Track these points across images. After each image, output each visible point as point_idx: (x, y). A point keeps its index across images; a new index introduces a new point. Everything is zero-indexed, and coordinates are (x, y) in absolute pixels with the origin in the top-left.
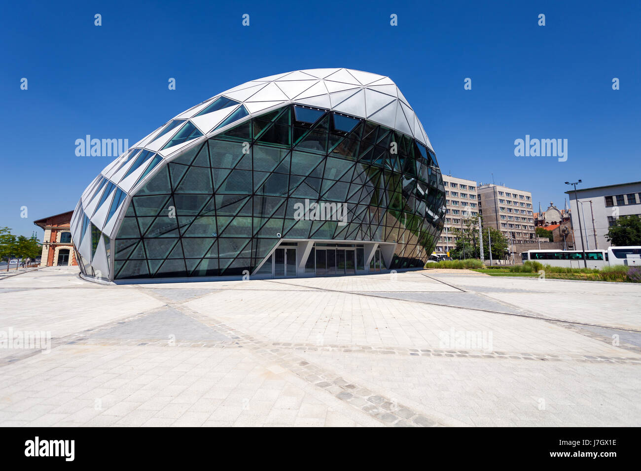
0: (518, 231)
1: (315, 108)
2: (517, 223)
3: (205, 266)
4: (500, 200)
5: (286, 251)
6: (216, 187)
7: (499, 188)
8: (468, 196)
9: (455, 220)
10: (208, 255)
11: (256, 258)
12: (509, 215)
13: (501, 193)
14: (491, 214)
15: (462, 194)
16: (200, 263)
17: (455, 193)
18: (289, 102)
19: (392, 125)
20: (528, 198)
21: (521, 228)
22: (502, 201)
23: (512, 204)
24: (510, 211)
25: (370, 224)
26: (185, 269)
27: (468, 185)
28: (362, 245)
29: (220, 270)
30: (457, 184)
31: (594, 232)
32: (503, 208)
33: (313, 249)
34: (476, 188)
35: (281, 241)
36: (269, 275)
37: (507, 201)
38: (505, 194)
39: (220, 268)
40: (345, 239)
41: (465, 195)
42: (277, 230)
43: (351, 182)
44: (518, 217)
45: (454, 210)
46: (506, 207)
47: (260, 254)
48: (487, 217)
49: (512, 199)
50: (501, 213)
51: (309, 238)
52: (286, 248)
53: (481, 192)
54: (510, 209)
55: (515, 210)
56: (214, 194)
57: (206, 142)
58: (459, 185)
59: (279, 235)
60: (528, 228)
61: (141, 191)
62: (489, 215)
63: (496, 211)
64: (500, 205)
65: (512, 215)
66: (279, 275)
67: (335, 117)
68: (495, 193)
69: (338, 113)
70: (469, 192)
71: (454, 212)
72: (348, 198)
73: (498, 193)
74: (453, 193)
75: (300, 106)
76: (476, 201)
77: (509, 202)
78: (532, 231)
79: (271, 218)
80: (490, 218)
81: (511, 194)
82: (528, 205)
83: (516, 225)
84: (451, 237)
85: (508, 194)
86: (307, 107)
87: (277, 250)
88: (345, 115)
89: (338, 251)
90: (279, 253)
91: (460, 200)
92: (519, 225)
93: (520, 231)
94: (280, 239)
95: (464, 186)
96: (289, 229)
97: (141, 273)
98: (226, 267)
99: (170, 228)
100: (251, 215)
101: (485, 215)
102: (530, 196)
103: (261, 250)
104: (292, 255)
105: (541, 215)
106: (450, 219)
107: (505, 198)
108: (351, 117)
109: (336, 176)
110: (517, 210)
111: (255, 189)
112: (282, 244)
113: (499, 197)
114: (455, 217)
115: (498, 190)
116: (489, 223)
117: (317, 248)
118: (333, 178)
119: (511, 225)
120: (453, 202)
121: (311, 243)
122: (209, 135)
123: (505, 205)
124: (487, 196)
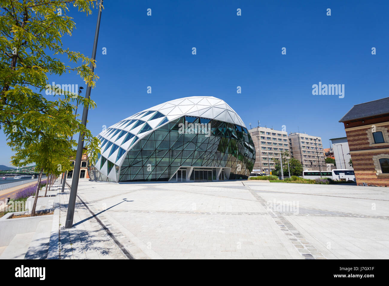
0: (314, 160)
1: (193, 117)
2: (313, 155)
3: (150, 177)
4: (302, 142)
5: (182, 171)
6: (156, 147)
7: (301, 135)
8: (283, 140)
9: (275, 153)
10: (152, 173)
11: (170, 174)
12: (308, 150)
13: (302, 138)
14: (297, 150)
15: (279, 139)
16: (149, 176)
17: (275, 139)
18: (183, 115)
19: (224, 121)
20: (319, 140)
21: (316, 158)
22: (303, 142)
23: (309, 144)
24: (309, 148)
25: (217, 160)
26: (143, 179)
27: (282, 134)
28: (215, 169)
29: (156, 179)
30: (276, 134)
31: (344, 161)
32: (304, 147)
33: (193, 170)
34: (287, 136)
35: (180, 167)
36: (175, 181)
37: (307, 142)
38: (305, 139)
39: (156, 178)
40: (207, 166)
41: (280, 139)
42: (178, 163)
43: (208, 143)
44: (313, 152)
45: (275, 148)
46: (306, 146)
47: (172, 172)
48: (295, 151)
49: (309, 141)
50: (303, 149)
51: (191, 166)
52: (182, 170)
53: (291, 137)
54: (308, 147)
55: (312, 147)
56: (156, 150)
57: (154, 132)
58: (277, 134)
59: (179, 164)
60: (320, 158)
61: (131, 150)
62: (296, 150)
63: (300, 148)
64: (302, 145)
65: (309, 151)
66: (179, 181)
67: (201, 119)
68: (299, 138)
69: (202, 118)
70: (283, 138)
71: (275, 149)
72: (207, 149)
73: (300, 138)
74: (274, 138)
75: (187, 116)
76: (287, 143)
77: (308, 143)
78: (323, 159)
79: (176, 158)
80: (296, 152)
81: (309, 139)
82: (320, 144)
83: (313, 156)
84: (273, 164)
85: (307, 139)
86: (190, 116)
87: (178, 171)
88: (205, 118)
89: (204, 171)
90: (179, 172)
91: (278, 143)
92: (314, 156)
93: (315, 160)
94: (179, 166)
95: (280, 135)
96: (183, 162)
97: (127, 180)
98: (158, 178)
99: (136, 162)
100: (169, 157)
101: (294, 151)
102: (321, 139)
103: (172, 171)
104: (184, 173)
105: (332, 150)
106: (272, 153)
107: (305, 141)
108: (207, 119)
109: (202, 141)
110: (313, 148)
111: (171, 147)
112: (181, 168)
113: (301, 140)
114: (275, 152)
115: (300, 136)
116: (296, 155)
117: (195, 170)
118: (200, 142)
119: (310, 156)
120: (274, 143)
121: (192, 168)
122: (155, 129)
123: (305, 145)
124: (295, 139)
